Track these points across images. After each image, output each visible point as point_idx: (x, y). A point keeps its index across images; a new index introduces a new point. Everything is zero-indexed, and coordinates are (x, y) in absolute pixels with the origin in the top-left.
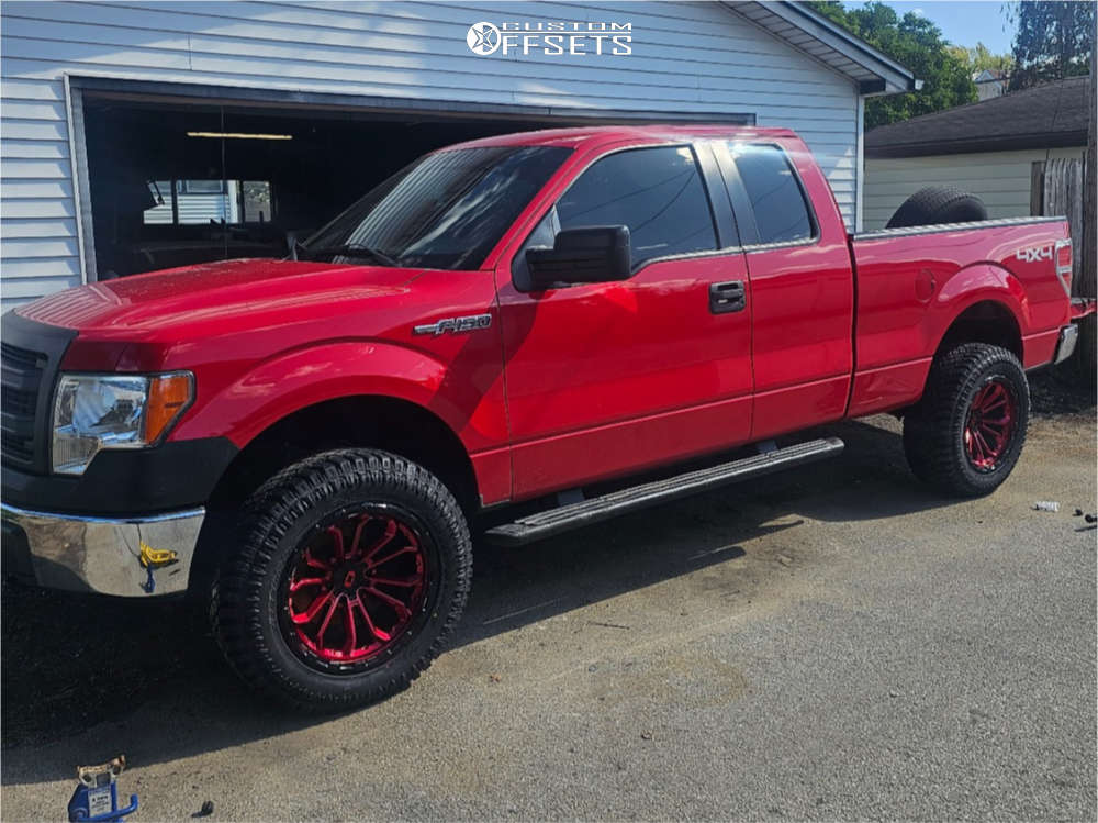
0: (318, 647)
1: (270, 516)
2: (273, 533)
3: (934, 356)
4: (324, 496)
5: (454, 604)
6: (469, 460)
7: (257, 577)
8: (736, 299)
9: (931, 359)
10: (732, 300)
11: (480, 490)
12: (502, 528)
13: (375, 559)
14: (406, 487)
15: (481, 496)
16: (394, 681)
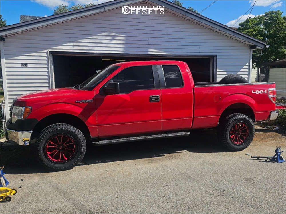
0: (52, 158)
1: (43, 133)
2: (43, 136)
3: (221, 116)
4: (53, 131)
5: (80, 155)
6: (88, 128)
7: (39, 144)
8: (157, 99)
9: (220, 116)
10: (156, 99)
11: (90, 134)
12: (96, 142)
13: (66, 144)
14: (70, 131)
15: (91, 135)
16: (67, 167)
